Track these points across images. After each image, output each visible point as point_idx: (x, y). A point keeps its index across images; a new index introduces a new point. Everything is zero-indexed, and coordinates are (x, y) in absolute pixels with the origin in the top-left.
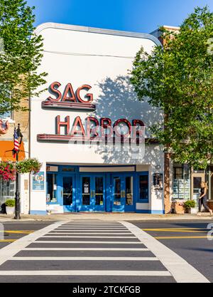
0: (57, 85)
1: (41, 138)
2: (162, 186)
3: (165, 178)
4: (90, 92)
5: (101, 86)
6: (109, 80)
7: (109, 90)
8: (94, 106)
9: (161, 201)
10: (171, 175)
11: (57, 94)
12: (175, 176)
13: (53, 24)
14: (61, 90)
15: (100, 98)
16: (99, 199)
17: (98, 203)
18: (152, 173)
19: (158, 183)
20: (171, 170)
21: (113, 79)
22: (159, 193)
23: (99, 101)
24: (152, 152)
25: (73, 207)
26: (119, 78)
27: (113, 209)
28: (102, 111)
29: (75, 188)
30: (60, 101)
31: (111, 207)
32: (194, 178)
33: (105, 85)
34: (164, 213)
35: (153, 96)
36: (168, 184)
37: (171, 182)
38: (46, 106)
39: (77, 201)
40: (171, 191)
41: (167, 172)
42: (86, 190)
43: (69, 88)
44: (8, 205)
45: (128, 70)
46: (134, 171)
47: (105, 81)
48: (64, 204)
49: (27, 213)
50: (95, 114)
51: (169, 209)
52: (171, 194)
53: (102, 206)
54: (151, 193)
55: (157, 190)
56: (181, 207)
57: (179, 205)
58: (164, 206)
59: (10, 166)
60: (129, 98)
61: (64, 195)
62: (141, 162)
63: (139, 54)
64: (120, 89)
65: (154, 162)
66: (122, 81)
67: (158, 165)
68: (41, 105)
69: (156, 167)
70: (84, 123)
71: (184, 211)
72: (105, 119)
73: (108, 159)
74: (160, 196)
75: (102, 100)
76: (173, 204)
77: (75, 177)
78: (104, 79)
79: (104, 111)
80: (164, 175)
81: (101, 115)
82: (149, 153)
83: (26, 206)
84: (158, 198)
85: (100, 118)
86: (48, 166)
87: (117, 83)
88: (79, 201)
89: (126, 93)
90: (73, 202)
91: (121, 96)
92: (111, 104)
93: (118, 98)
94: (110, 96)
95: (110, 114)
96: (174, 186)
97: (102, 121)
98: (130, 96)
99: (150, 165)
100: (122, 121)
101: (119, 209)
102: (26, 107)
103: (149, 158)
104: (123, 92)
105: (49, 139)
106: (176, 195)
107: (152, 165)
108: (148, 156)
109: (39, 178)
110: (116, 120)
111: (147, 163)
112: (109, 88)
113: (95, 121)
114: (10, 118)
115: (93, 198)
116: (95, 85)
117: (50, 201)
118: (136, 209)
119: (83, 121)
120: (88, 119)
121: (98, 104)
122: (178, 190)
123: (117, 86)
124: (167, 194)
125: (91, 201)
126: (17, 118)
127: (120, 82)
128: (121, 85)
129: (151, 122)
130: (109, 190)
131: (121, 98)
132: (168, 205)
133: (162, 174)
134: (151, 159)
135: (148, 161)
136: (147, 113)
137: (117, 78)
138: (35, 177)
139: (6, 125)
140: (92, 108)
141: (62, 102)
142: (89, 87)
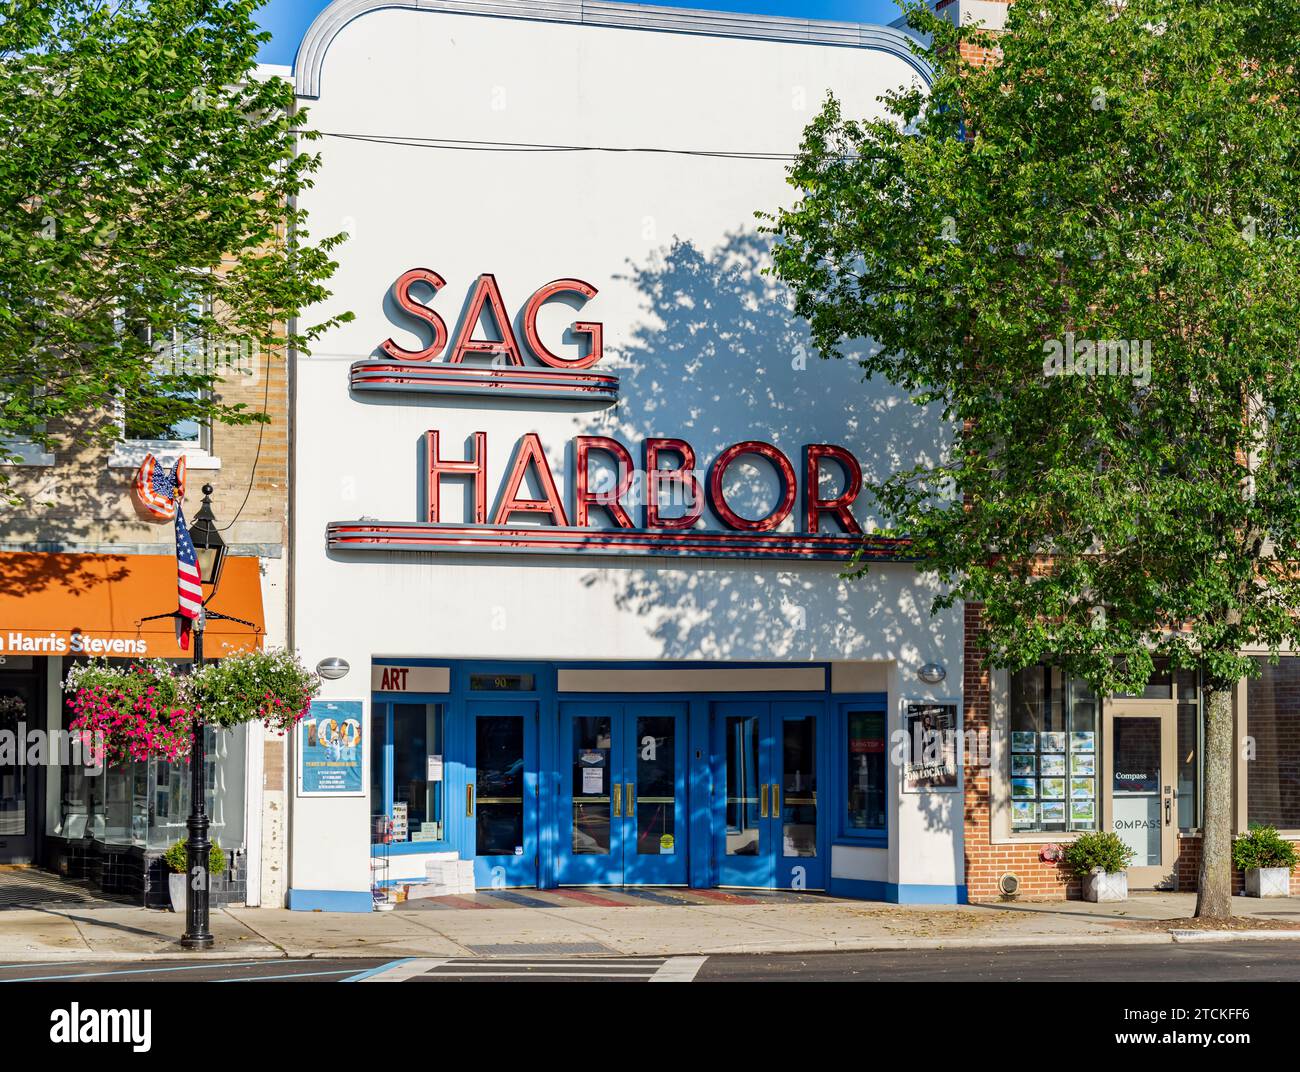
1: (348, 542)
2: (950, 767)
3: (970, 726)
4: (589, 313)
5: (645, 281)
6: (684, 253)
7: (686, 301)
8: (611, 383)
9: (944, 841)
10: (999, 711)
11: (428, 328)
12: (1017, 722)
14: (447, 305)
15: (640, 344)
16: (653, 822)
17: (648, 847)
18: (904, 703)
19: (933, 754)
20: (997, 684)
21: (707, 246)
22: (935, 800)
23: (638, 355)
24: (905, 602)
25: (524, 865)
26: (737, 243)
27: (724, 871)
28: (650, 406)
29: (536, 769)
30: (439, 359)
31: (714, 864)
32: (1119, 723)
33: (666, 277)
34: (962, 895)
36: (986, 756)
37: (998, 747)
38: (372, 384)
39: (548, 835)
40: (1000, 790)
41: (976, 695)
42: (593, 781)
43: (486, 298)
44: (178, 867)
45: (758, 214)
46: (822, 687)
47: (668, 259)
48: (481, 851)
49: (276, 901)
50: (614, 420)
51: (987, 881)
52: (1001, 805)
53: (671, 860)
54: (898, 803)
55: (928, 788)
56: (1052, 871)
57: (1042, 858)
58: (965, 864)
59: (159, 694)
60: (787, 339)
61: (479, 806)
62: (848, 650)
63: (821, 131)
64: (743, 298)
65: (910, 649)
66: (751, 259)
67: (931, 666)
68: (348, 382)
69: (921, 672)
70: (562, 467)
71: (1064, 887)
72: (663, 444)
73: (682, 636)
74: (945, 815)
75: (651, 350)
76: (1010, 855)
77: (537, 718)
78: (662, 249)
79: (663, 402)
80: (966, 712)
81: (647, 424)
82: (886, 605)
83: (274, 869)
84: (931, 825)
85: (640, 438)
86: (398, 668)
87: (728, 264)
88: (557, 836)
89: (771, 313)
90: (529, 840)
91: (748, 330)
92: (699, 371)
93: (732, 340)
94: (692, 331)
95: (689, 418)
96: (1018, 765)
97: (651, 453)
98: (793, 327)
99: (894, 663)
100: (750, 450)
101: (750, 876)
102: (243, 406)
103: (887, 631)
104: (755, 309)
105: (382, 544)
106: (1026, 810)
107: (904, 662)
108: (881, 621)
109: (335, 735)
110: (720, 448)
111: (877, 657)
112: (686, 293)
113: (614, 453)
114: (197, 444)
115: (625, 819)
116: (616, 277)
117: (410, 839)
118: (833, 876)
119: (556, 457)
120: (581, 447)
121: (631, 371)
122: (1038, 785)
123: (728, 283)
124: (979, 805)
125: (617, 835)
126: (233, 446)
127: (743, 260)
128: (746, 276)
129: (897, 452)
130: (706, 780)
131: (747, 339)
132: (983, 861)
133: (952, 709)
134: (897, 637)
135: (883, 646)
136: (878, 408)
137: (725, 242)
138: (314, 728)
139: (177, 480)
140: (598, 394)
141: (452, 365)
142: (585, 289)
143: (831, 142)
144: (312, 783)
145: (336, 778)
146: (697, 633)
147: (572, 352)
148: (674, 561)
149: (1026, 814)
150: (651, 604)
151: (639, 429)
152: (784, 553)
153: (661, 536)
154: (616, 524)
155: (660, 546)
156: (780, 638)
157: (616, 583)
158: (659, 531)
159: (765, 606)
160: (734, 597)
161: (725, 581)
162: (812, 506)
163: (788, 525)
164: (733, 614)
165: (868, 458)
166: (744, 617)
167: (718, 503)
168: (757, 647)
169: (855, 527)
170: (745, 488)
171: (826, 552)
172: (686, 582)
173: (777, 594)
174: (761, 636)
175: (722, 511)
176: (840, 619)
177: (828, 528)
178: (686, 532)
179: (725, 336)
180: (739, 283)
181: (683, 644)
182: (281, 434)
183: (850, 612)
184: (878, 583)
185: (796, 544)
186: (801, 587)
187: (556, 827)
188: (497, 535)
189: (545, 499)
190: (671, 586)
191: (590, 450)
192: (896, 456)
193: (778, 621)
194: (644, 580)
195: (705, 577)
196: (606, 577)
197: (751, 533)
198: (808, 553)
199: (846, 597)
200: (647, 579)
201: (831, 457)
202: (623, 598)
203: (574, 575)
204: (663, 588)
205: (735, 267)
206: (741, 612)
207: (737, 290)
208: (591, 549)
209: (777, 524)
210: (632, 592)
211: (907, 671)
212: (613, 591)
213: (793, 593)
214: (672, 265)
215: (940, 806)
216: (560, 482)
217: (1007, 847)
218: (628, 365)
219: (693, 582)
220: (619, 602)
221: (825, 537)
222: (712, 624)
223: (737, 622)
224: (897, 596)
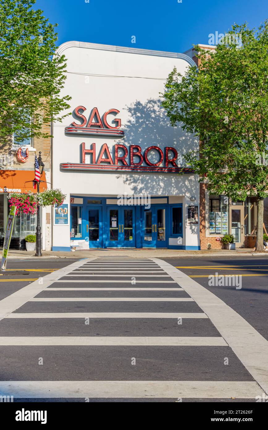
0: (82, 109)
1: (65, 168)
2: (197, 220)
3: (201, 211)
4: (118, 117)
5: (130, 110)
6: (138, 104)
7: (139, 115)
8: (123, 133)
9: (196, 236)
10: (207, 207)
11: (82, 120)
12: (212, 208)
13: (77, 43)
14: (86, 114)
15: (129, 124)
16: (128, 234)
17: (127, 238)
18: (187, 205)
19: (193, 217)
20: (207, 202)
21: (143, 102)
22: (193, 227)
23: (128, 126)
24: (187, 183)
25: (99, 243)
26: (150, 102)
27: (144, 244)
28: (131, 138)
29: (102, 222)
30: (85, 126)
31: (142, 243)
32: (233, 211)
33: (134, 109)
34: (199, 248)
35: (187, 121)
36: (204, 217)
37: (207, 216)
38: (70, 132)
39: (104, 236)
40: (207, 225)
41: (202, 204)
42: (114, 224)
43: (95, 113)
44: (28, 241)
45: (160, 93)
46: (167, 203)
47: (135, 105)
48: (90, 239)
49: (49, 249)
50: (123, 141)
51: (204, 245)
52: (208, 228)
53: (132, 242)
54: (185, 228)
55: (192, 224)
56: (219, 243)
57: (216, 240)
58: (200, 241)
59: (30, 199)
60: (161, 123)
61: (90, 230)
62: (174, 193)
63: (172, 75)
64: (151, 114)
65: (188, 193)
66: (153, 105)
67: (192, 197)
68: (64, 132)
69: (190, 198)
70: (112, 151)
71: (221, 247)
72: (134, 147)
73: (138, 190)
74: (195, 230)
75: (131, 125)
76: (210, 239)
77: (102, 210)
78: (133, 103)
79: (134, 137)
80: (200, 207)
81: (130, 142)
82: (183, 183)
83: (48, 242)
84: (192, 232)
85: (129, 145)
86: (72, 198)
87: (148, 107)
88: (106, 236)
89: (157, 118)
90: (100, 237)
91: (152, 121)
92: (141, 130)
93: (149, 123)
94: (140, 121)
95: (140, 141)
96: (211, 219)
97: (132, 148)
98: (162, 121)
99: (184, 197)
100: (153, 148)
101: (150, 245)
102: (48, 133)
103: (183, 189)
104: (154, 116)
105: (73, 168)
106: (213, 230)
107: (187, 196)
108: (182, 187)
109: (62, 211)
110: (146, 148)
111: (181, 195)
112: (139, 113)
113: (123, 148)
114: (30, 145)
115: (121, 233)
116: (123, 109)
117: (75, 237)
118: (169, 245)
119: (111, 149)
120: (116, 147)
121: (127, 130)
122: (215, 224)
123: (148, 111)
124: (203, 228)
125: (120, 237)
126: (38, 146)
127: (151, 106)
128: (152, 109)
129: (185, 149)
130: (140, 224)
131: (152, 123)
132: (204, 241)
133: (197, 207)
134: (185, 190)
135: (182, 192)
136: (181, 139)
137: (147, 101)
138: (58, 210)
139: (26, 153)
140: (120, 135)
141: (88, 128)
142: (117, 111)
143: (174, 78)
144: (57, 222)
145: (62, 221)
146: (141, 189)
147: (114, 125)
148: (137, 173)
149: (213, 231)
150: (131, 183)
151: (129, 143)
152: (161, 171)
153: (134, 167)
154: (124, 164)
155: (134, 169)
156: (160, 191)
157: (124, 178)
158: (133, 166)
159: (156, 183)
160: (150, 181)
161: (148, 178)
162: (166, 161)
163: (161, 165)
164: (149, 185)
165: (179, 150)
166: (152, 186)
167: (146, 160)
168: (154, 193)
169: (176, 166)
170: (152, 157)
171: (170, 171)
172: (139, 178)
173: (159, 181)
174: (155, 190)
175: (147, 162)
176: (173, 186)
177: (170, 166)
178: (139, 166)
179: (147, 122)
180: (151, 111)
181: (138, 192)
182: (49, 143)
183: (175, 185)
184: (181, 179)
185: (164, 169)
186: (164, 179)
187: (106, 235)
188: (98, 166)
189: (108, 158)
190: (136, 179)
191: (118, 148)
192: (185, 150)
193: (159, 187)
194: (130, 177)
195: (143, 177)
196: (121, 177)
197: (154, 167)
198: (166, 171)
199: (174, 182)
200: (131, 177)
201: (171, 150)
202: (125, 181)
203: (114, 176)
204: (134, 179)
205: (149, 107)
206: (151, 185)
207: (150, 112)
208: (119, 170)
209: (159, 165)
210: (127, 180)
211: (187, 198)
212: (123, 180)
213: (162, 180)
214: (136, 106)
215: (195, 229)
216: (111, 155)
217: (209, 238)
218: (126, 128)
219: (141, 178)
220: (124, 182)
221: (170, 168)
222: (145, 187)
223: (150, 187)
224: (185, 181)
